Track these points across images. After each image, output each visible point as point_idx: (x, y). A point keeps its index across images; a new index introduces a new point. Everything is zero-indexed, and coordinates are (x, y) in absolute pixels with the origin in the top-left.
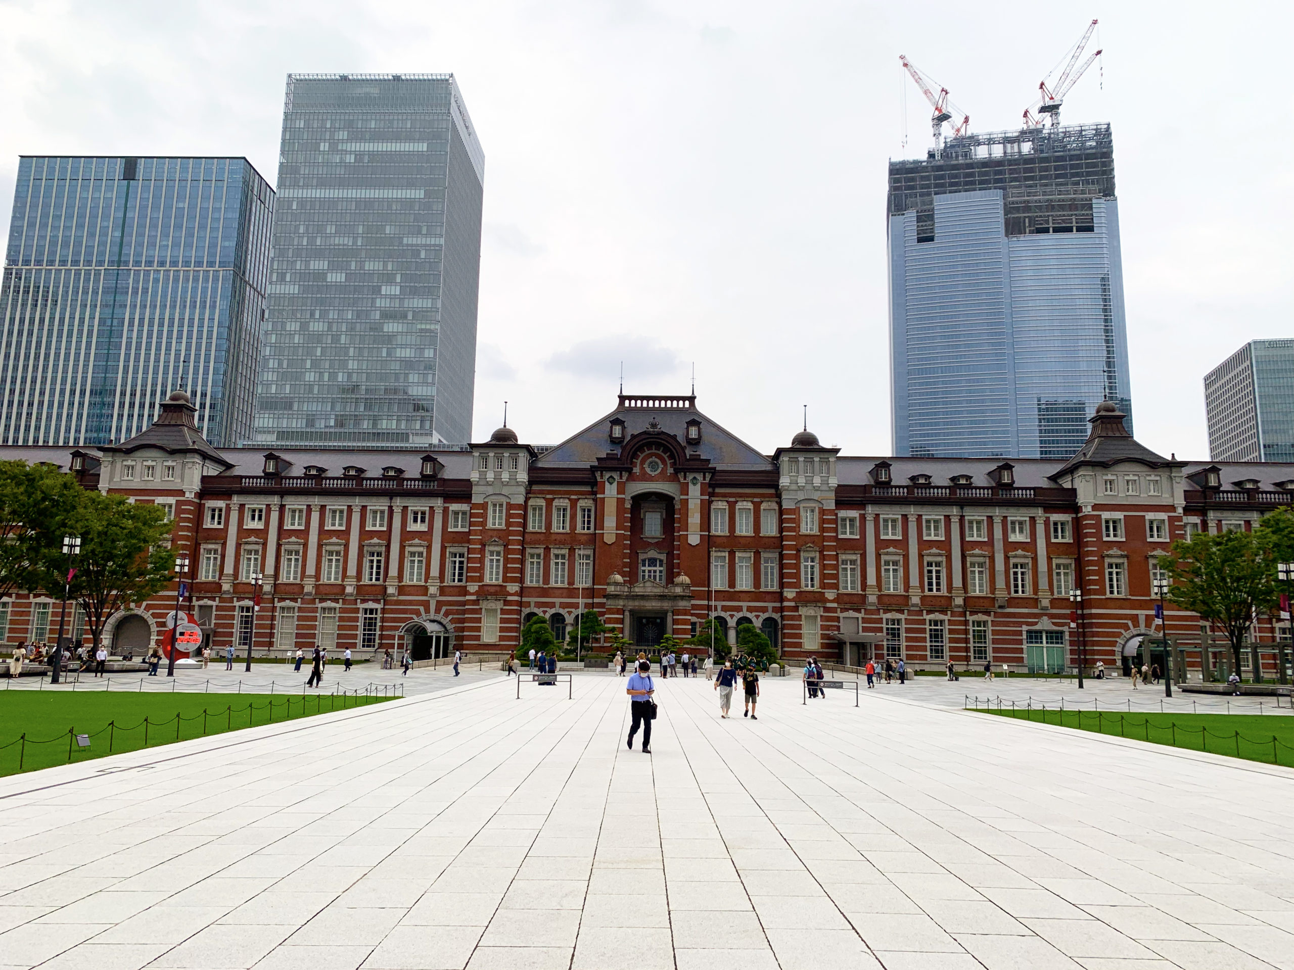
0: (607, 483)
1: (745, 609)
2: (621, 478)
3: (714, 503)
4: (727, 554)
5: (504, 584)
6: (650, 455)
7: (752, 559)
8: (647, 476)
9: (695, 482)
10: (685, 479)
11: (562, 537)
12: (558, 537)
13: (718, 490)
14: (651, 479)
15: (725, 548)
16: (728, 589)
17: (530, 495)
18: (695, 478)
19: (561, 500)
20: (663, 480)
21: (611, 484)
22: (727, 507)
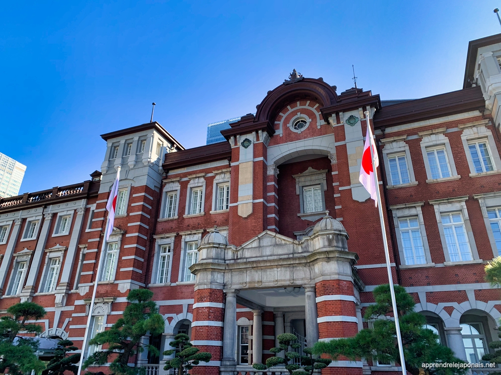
0: (242, 148)
1: (471, 296)
2: (258, 139)
3: (387, 146)
4: (419, 211)
5: (116, 282)
6: (294, 113)
7: (466, 211)
8: (293, 135)
9: (352, 121)
10: (338, 121)
11: (196, 221)
12: (191, 222)
13: (389, 130)
14: (297, 137)
15: (415, 201)
16: (433, 264)
17: (165, 181)
18: (351, 117)
19: (197, 179)
20: (313, 135)
21: (246, 147)
22: (407, 148)
